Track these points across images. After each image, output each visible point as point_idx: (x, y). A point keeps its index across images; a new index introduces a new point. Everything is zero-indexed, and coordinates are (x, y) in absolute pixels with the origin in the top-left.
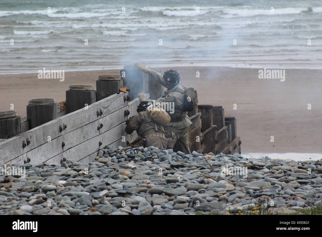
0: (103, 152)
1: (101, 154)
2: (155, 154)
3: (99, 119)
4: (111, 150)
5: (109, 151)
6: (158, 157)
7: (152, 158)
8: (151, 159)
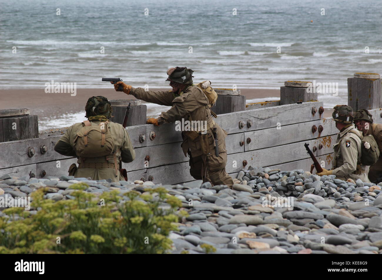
0: (244, 173)
1: (241, 175)
2: (300, 180)
3: (245, 132)
4: (253, 173)
5: (251, 173)
6: (303, 184)
7: (295, 185)
8: (293, 186)
